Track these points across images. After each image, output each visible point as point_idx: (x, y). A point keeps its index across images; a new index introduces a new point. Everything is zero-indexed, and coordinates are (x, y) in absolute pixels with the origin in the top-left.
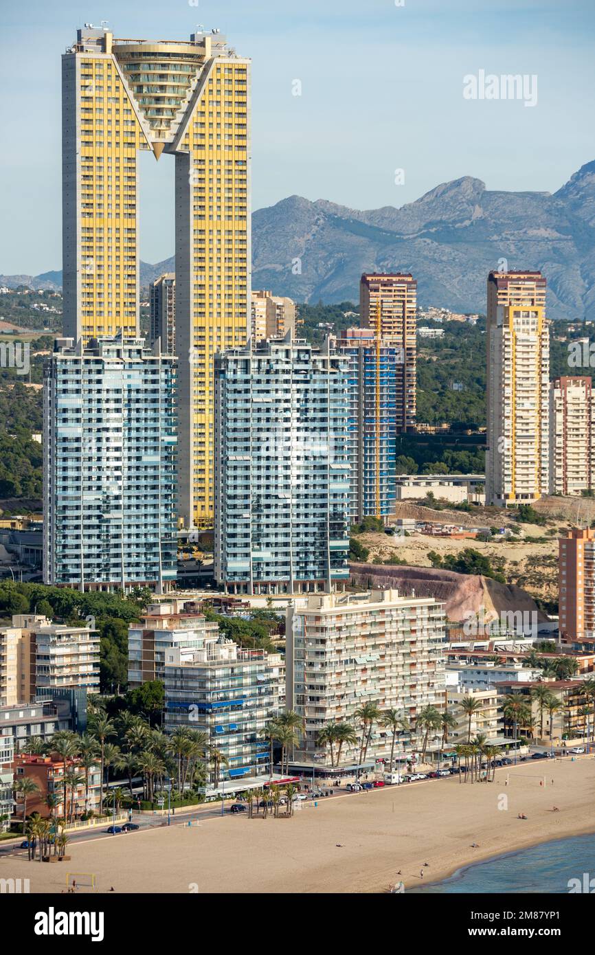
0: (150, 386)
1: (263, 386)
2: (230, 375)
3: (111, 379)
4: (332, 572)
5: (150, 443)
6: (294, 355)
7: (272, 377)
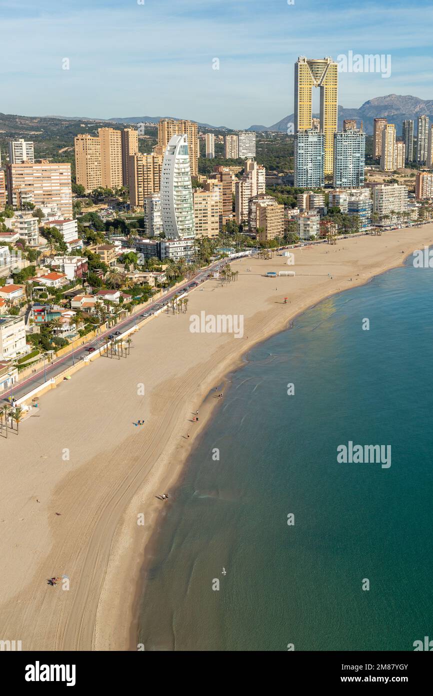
0: (319, 141)
1: (345, 140)
2: (338, 138)
3: (310, 139)
4: (360, 184)
5: (319, 154)
6: (353, 133)
7: (347, 138)
